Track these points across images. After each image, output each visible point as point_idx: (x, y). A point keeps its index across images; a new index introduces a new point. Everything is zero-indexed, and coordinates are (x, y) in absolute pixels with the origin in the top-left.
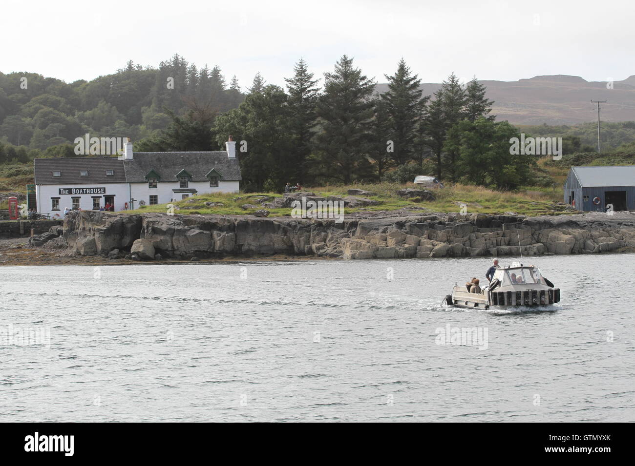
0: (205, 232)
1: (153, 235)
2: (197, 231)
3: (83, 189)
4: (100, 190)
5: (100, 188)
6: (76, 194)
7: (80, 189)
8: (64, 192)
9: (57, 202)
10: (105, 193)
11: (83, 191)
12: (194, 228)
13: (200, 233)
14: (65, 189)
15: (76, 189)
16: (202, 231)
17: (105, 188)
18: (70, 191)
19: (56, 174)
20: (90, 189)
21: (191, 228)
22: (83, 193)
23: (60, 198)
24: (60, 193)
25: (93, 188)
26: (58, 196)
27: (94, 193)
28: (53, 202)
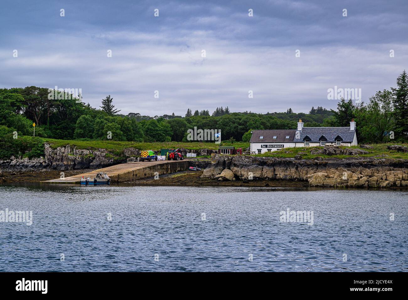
0: (259, 166)
1: (234, 167)
2: (256, 166)
3: (273, 145)
4: (281, 146)
5: (281, 145)
6: (269, 147)
7: (271, 145)
8: (264, 147)
9: (261, 151)
10: (284, 147)
11: (273, 146)
12: (255, 164)
13: (256, 167)
14: (264, 145)
15: (269, 145)
16: (257, 166)
17: (284, 145)
18: (266, 146)
19: (262, 138)
20: (276, 145)
21: (253, 164)
22: (273, 147)
23: (261, 149)
24: (262, 147)
25: (278, 145)
26: (261, 148)
27: (278, 147)
28: (259, 151)
